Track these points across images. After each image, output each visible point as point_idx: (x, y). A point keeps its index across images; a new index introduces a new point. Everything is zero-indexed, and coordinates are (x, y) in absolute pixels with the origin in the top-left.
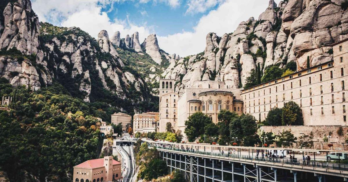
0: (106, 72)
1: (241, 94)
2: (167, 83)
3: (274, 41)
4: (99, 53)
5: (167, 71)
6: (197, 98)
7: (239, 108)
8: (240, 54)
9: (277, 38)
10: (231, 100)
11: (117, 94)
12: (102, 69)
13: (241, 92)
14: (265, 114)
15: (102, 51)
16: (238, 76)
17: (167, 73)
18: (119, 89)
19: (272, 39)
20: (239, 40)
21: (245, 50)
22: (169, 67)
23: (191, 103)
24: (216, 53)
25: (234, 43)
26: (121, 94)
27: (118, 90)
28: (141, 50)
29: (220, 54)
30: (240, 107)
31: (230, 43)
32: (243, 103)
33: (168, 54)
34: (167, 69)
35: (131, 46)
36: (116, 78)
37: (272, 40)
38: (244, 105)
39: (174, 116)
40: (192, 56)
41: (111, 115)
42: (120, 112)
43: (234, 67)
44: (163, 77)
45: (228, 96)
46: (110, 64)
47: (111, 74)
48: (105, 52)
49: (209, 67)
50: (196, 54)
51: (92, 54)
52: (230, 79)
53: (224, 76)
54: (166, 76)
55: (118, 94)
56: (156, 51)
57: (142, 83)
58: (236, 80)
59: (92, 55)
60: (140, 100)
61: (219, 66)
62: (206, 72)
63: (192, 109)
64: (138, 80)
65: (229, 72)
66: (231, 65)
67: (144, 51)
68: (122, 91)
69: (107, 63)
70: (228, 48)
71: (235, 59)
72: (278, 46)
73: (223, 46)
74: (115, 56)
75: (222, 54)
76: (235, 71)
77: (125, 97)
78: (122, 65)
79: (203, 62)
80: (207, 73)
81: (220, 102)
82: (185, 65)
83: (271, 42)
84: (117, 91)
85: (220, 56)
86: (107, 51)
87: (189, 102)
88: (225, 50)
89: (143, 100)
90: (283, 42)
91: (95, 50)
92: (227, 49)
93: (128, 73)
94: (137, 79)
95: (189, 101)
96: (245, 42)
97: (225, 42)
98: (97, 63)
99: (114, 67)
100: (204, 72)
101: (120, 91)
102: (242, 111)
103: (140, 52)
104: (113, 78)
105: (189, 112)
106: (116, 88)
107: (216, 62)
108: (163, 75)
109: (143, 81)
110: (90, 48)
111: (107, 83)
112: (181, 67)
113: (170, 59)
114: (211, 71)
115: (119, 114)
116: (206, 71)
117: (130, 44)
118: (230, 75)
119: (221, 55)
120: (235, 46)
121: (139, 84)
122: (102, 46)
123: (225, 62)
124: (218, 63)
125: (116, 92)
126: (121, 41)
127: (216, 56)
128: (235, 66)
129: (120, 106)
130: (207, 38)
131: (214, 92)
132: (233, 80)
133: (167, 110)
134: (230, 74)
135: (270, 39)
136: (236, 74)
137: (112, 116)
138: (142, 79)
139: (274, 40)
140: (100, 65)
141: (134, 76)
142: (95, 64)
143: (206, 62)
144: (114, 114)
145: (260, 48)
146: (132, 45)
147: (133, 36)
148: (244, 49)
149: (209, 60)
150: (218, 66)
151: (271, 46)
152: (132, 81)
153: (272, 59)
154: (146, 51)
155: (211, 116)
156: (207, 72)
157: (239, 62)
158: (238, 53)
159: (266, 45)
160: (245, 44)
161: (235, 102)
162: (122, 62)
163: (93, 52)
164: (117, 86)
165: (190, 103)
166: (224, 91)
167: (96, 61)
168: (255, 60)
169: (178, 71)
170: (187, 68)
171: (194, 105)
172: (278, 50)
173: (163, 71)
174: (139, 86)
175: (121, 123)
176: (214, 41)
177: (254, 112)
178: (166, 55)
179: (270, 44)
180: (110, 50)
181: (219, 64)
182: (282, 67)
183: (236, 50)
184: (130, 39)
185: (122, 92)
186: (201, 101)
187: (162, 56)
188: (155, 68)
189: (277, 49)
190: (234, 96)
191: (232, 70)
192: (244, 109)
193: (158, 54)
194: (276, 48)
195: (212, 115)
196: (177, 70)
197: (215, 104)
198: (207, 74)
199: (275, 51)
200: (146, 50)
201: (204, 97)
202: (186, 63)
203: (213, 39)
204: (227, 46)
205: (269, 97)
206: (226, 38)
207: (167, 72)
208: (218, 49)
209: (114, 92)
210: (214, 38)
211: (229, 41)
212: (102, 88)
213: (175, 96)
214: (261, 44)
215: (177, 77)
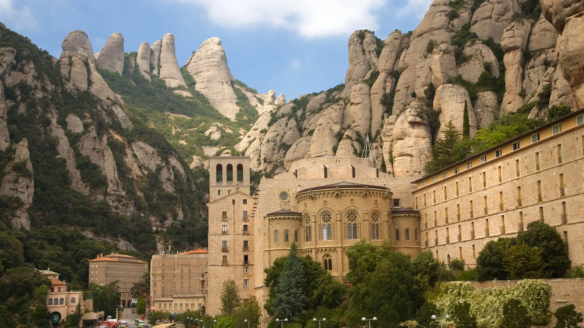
0: (81, 144)
1: (413, 193)
2: (230, 167)
3: (525, 46)
4: (59, 91)
5: (249, 137)
6: (292, 205)
7: (407, 231)
8: (433, 83)
9: (533, 38)
10: (384, 208)
11: (111, 203)
12: (68, 134)
13: (414, 185)
14: (474, 246)
15: (69, 87)
16: (429, 145)
17: (250, 143)
18: (115, 188)
19: (518, 41)
20: (430, 48)
21: (446, 74)
22: (255, 127)
23: (272, 219)
24: (370, 82)
25: (419, 55)
26: (120, 201)
27: (113, 192)
28: (183, 83)
29: (382, 85)
30: (410, 227)
31: (407, 57)
32: (419, 218)
33: (254, 92)
34: (251, 132)
35: (155, 72)
36: (105, 158)
37: (518, 44)
38: (423, 222)
39: (243, 259)
40: (315, 94)
41: (87, 261)
42: (117, 250)
43: (418, 119)
44: (238, 154)
45: (373, 198)
46: (90, 121)
47: (94, 149)
48: (78, 90)
49: (354, 122)
50: (326, 89)
51: (39, 95)
52: (409, 152)
53: (391, 146)
54: (246, 149)
55: (113, 202)
56: (223, 83)
57: (181, 170)
58: (423, 156)
59: (40, 99)
60: (175, 217)
61: (380, 118)
62: (344, 137)
63: (276, 240)
64: (168, 163)
65: (405, 135)
66: (410, 115)
67: (191, 83)
68: (123, 193)
69: (82, 118)
70: (403, 69)
71: (421, 99)
72: (534, 60)
73: (389, 66)
74: (104, 99)
75: (389, 85)
76: (421, 131)
77: (132, 209)
78: (127, 125)
79: (338, 110)
80: (349, 137)
81: (352, 214)
82: (296, 120)
83: (514, 48)
84: (110, 195)
85: (381, 92)
86: (84, 86)
87: (267, 219)
88: (395, 75)
89: (181, 216)
90: (549, 48)
91: (49, 83)
92: (401, 73)
93: (140, 144)
94: (166, 160)
95: (269, 215)
96: (446, 52)
97: (394, 54)
98: (54, 121)
99: (101, 128)
100: (339, 137)
101: (116, 192)
102: (416, 239)
103: (180, 88)
104: (99, 160)
105: (269, 247)
106: (107, 187)
107: (371, 109)
108: (240, 147)
109: (186, 166)
110: (35, 78)
111: (82, 173)
112: (287, 124)
113: (259, 104)
114: (358, 133)
115: (111, 257)
116: (346, 133)
117: (152, 68)
118: (409, 141)
119: (385, 89)
120: (422, 64)
121: (170, 173)
122: (69, 73)
123: (396, 109)
124: (378, 109)
125: (108, 198)
126: (127, 58)
127: (372, 91)
128: (421, 117)
129: (119, 235)
130: (350, 45)
131: (334, 187)
132: (415, 155)
133: (225, 242)
134: (407, 139)
135: (512, 39)
136: (424, 138)
137: (92, 266)
138: (180, 159)
139: (525, 42)
140: (63, 123)
141: (158, 152)
142: (48, 123)
143: (345, 109)
144: (98, 259)
145: (488, 67)
146: (159, 70)
147: (161, 46)
148: (444, 70)
149: (352, 104)
150: (377, 118)
151: (517, 59)
152: (153, 168)
153: (520, 95)
154: (196, 86)
155: (328, 256)
156: (347, 135)
157: (430, 105)
158: (428, 82)
159: (503, 58)
160: (446, 57)
161: (397, 215)
162: (124, 114)
163: (44, 89)
164: (109, 182)
165: (271, 221)
166: (365, 183)
167: (52, 114)
168: (474, 98)
169: (278, 135)
170: (301, 128)
171: (280, 226)
172: (536, 69)
173: (241, 137)
174: (172, 177)
175: (117, 282)
176: (369, 52)
177: (448, 242)
178: (249, 94)
179: (511, 54)
180: (90, 83)
181: (380, 114)
182: (537, 115)
183: (423, 74)
184: (152, 52)
185: (122, 197)
186: (300, 214)
187: (237, 99)
188: (219, 129)
189: (533, 67)
190: (394, 197)
191: (411, 130)
192: (423, 234)
193: (228, 90)
194: (531, 63)
195: (331, 253)
196: (276, 133)
197: (339, 222)
198: (348, 141)
199: (527, 72)
200: (194, 83)
201: (309, 202)
202: (299, 113)
203: (365, 47)
204: (400, 64)
205: (483, 196)
206: (397, 42)
207: (251, 139)
208: (375, 75)
209: (101, 198)
210: (370, 44)
211: (405, 50)
212: (68, 189)
213: (245, 202)
214: (490, 57)
215: (276, 151)
